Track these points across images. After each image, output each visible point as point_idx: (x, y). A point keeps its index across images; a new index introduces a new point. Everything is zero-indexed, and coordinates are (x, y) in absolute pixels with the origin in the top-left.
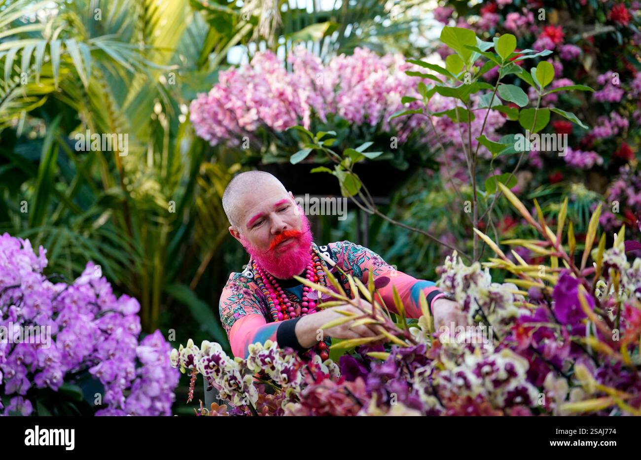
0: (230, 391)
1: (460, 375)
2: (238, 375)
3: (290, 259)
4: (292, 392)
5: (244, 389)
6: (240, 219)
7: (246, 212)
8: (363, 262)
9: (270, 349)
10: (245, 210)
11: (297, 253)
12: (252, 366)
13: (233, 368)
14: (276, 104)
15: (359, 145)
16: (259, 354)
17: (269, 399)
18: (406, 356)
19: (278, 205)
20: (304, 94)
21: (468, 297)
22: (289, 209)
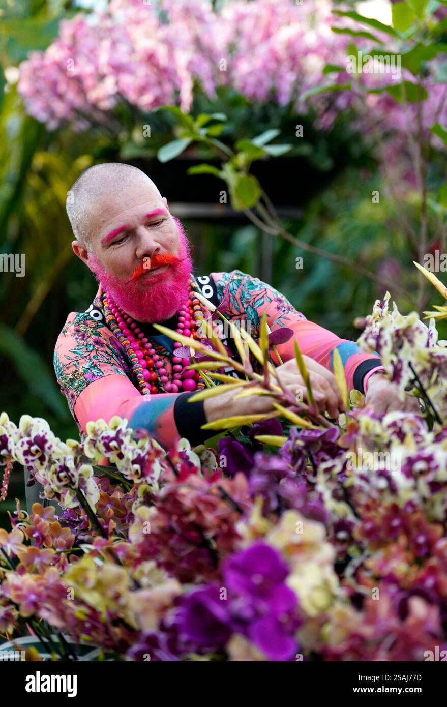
0: (59, 488)
1: (383, 474)
2: (70, 465)
3: (161, 296)
4: (148, 490)
5: (79, 484)
6: (92, 231)
7: (103, 222)
8: (262, 304)
9: (118, 429)
10: (102, 220)
11: (170, 288)
12: (91, 452)
13: (64, 455)
14: (143, 72)
15: (259, 133)
16: (101, 436)
17: (114, 499)
18: (309, 443)
19: (150, 216)
20: (183, 58)
21: (400, 361)
22: (164, 223)
